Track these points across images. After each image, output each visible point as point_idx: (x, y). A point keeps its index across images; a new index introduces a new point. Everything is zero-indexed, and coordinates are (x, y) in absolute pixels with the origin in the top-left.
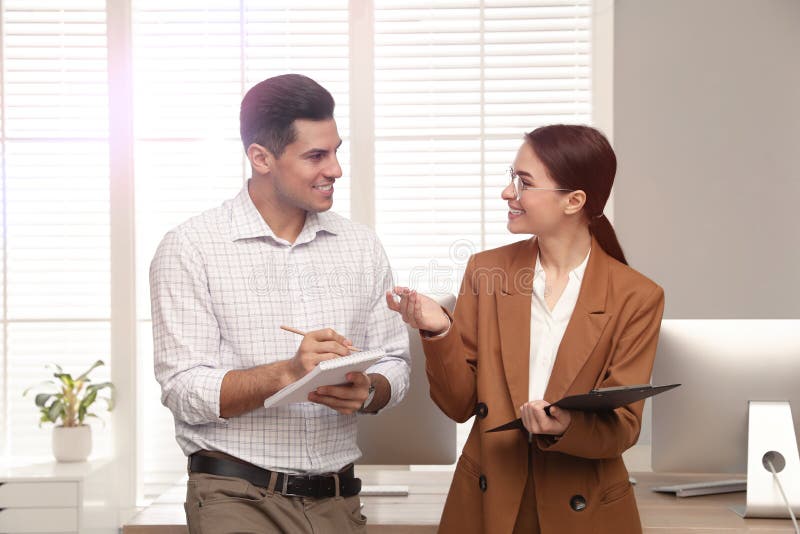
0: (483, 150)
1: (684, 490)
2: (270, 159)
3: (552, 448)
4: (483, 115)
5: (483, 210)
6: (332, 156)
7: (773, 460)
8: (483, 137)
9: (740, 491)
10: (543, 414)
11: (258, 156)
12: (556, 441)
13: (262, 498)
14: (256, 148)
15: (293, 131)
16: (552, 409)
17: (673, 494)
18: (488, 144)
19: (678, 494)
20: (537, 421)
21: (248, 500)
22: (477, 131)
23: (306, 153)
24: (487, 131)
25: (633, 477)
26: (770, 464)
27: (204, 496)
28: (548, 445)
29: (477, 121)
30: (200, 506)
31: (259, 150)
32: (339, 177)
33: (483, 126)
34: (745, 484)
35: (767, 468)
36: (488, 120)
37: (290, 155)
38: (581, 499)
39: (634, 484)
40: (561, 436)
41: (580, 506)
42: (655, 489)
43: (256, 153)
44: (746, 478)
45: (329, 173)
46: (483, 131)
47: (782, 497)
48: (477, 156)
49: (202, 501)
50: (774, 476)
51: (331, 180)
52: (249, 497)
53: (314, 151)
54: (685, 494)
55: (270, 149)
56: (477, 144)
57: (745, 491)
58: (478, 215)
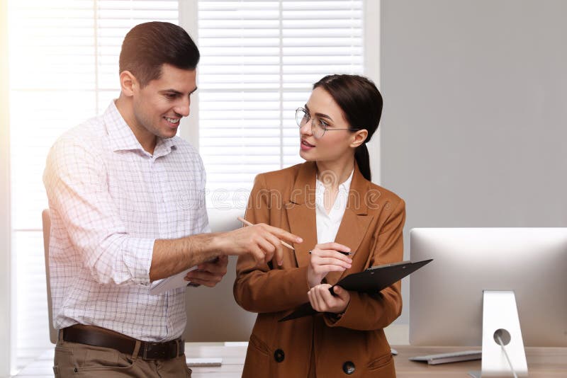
0: (281, 100)
1: (434, 359)
2: (136, 86)
3: (337, 324)
4: (281, 73)
5: (282, 145)
6: (185, 99)
7: (502, 336)
8: (282, 90)
9: (476, 360)
10: (328, 294)
11: (127, 81)
12: (340, 318)
13: (130, 366)
14: (127, 74)
15: (160, 71)
16: (336, 288)
17: (425, 362)
18: (286, 95)
19: (429, 363)
20: (324, 300)
21: (119, 368)
22: (277, 86)
23: (165, 91)
24: (285, 86)
25: (395, 349)
26: (499, 339)
27: (80, 363)
28: (334, 323)
29: (277, 78)
30: (76, 371)
31: (129, 77)
32: (186, 116)
33: (281, 82)
34: (480, 354)
35: (497, 342)
36: (285, 78)
37: (152, 88)
38: (352, 364)
39: (395, 355)
40: (343, 312)
41: (351, 370)
42: (412, 358)
43: (126, 79)
44: (481, 349)
45: (178, 110)
46: (281, 86)
47: (509, 365)
48: (277, 105)
49: (78, 367)
50: (503, 349)
51: (180, 116)
52: (119, 365)
53: (172, 91)
54: (434, 362)
55: (138, 79)
56: (277, 95)
57: (480, 360)
58: (278, 150)
